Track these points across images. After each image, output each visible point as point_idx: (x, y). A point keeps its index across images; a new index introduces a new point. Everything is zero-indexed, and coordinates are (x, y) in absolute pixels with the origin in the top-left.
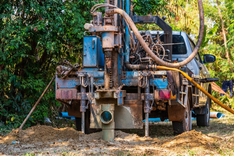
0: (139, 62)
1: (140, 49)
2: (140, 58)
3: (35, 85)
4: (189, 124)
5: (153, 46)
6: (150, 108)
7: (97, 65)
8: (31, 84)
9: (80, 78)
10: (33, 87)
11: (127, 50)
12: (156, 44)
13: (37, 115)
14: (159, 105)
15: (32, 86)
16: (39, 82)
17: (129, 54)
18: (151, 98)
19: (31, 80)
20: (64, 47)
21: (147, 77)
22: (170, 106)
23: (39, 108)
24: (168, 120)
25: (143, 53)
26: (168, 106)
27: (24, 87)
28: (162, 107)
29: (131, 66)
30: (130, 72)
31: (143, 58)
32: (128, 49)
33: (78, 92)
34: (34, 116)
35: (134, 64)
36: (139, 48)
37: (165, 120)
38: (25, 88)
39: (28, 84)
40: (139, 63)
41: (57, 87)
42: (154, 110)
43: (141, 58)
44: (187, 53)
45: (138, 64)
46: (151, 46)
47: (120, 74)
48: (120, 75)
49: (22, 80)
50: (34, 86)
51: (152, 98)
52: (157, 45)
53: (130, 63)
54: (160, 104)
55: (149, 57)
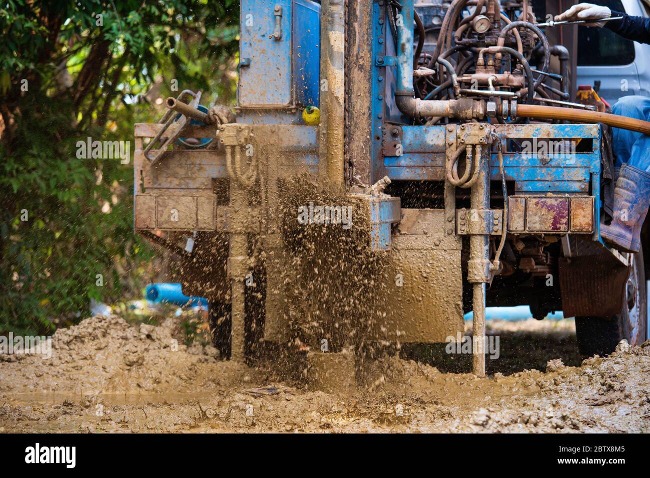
0: (450, 90)
1: (453, 43)
2: (454, 76)
3: (55, 179)
4: (640, 332)
5: (504, 31)
6: (491, 266)
7: (291, 103)
8: (41, 177)
9: (228, 150)
10: (48, 186)
11: (403, 45)
12: (515, 23)
13: (65, 295)
14: (527, 256)
15: (43, 185)
16: (69, 169)
17: (411, 62)
18: (495, 228)
19: (40, 162)
20: (163, 35)
21: (478, 149)
22: (569, 261)
23: (69, 270)
24: (560, 313)
25: (466, 56)
26: (560, 259)
27: (16, 187)
28: (536, 264)
29: (420, 105)
30: (416, 129)
31: (466, 77)
32: (408, 41)
33: (219, 203)
34: (51, 300)
35: (432, 98)
36: (449, 39)
37: (550, 314)
38: (18, 191)
39: (27, 176)
40: (452, 95)
41: (142, 185)
42: (509, 274)
43: (458, 75)
44: (636, 60)
45: (448, 98)
46: (496, 31)
47: (380, 134)
48: (378, 138)
49: (5, 161)
50: (53, 183)
51: (499, 227)
52: (519, 27)
53: (418, 94)
54: (533, 251)
55: (487, 72)
